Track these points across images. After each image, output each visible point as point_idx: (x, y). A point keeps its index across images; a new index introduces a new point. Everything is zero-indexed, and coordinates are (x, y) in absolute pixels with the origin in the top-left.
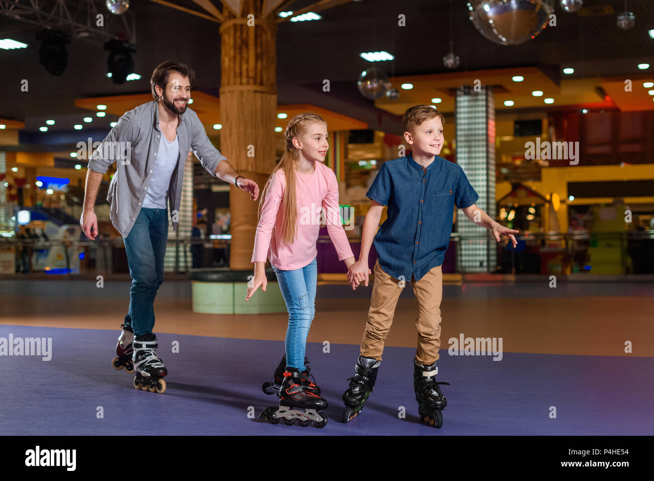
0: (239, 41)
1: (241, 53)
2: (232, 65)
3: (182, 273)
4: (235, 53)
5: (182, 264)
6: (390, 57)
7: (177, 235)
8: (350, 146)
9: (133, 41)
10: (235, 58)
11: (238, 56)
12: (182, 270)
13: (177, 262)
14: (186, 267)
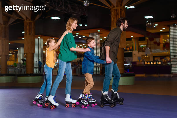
0: (116, 14)
1: (117, 17)
2: (114, 20)
3: (98, 74)
4: (115, 16)
5: (98, 72)
6: (152, 17)
7: (96, 65)
8: (139, 42)
9: (87, 15)
10: (115, 18)
11: (116, 17)
12: (98, 73)
13: (97, 71)
14: (99, 73)
